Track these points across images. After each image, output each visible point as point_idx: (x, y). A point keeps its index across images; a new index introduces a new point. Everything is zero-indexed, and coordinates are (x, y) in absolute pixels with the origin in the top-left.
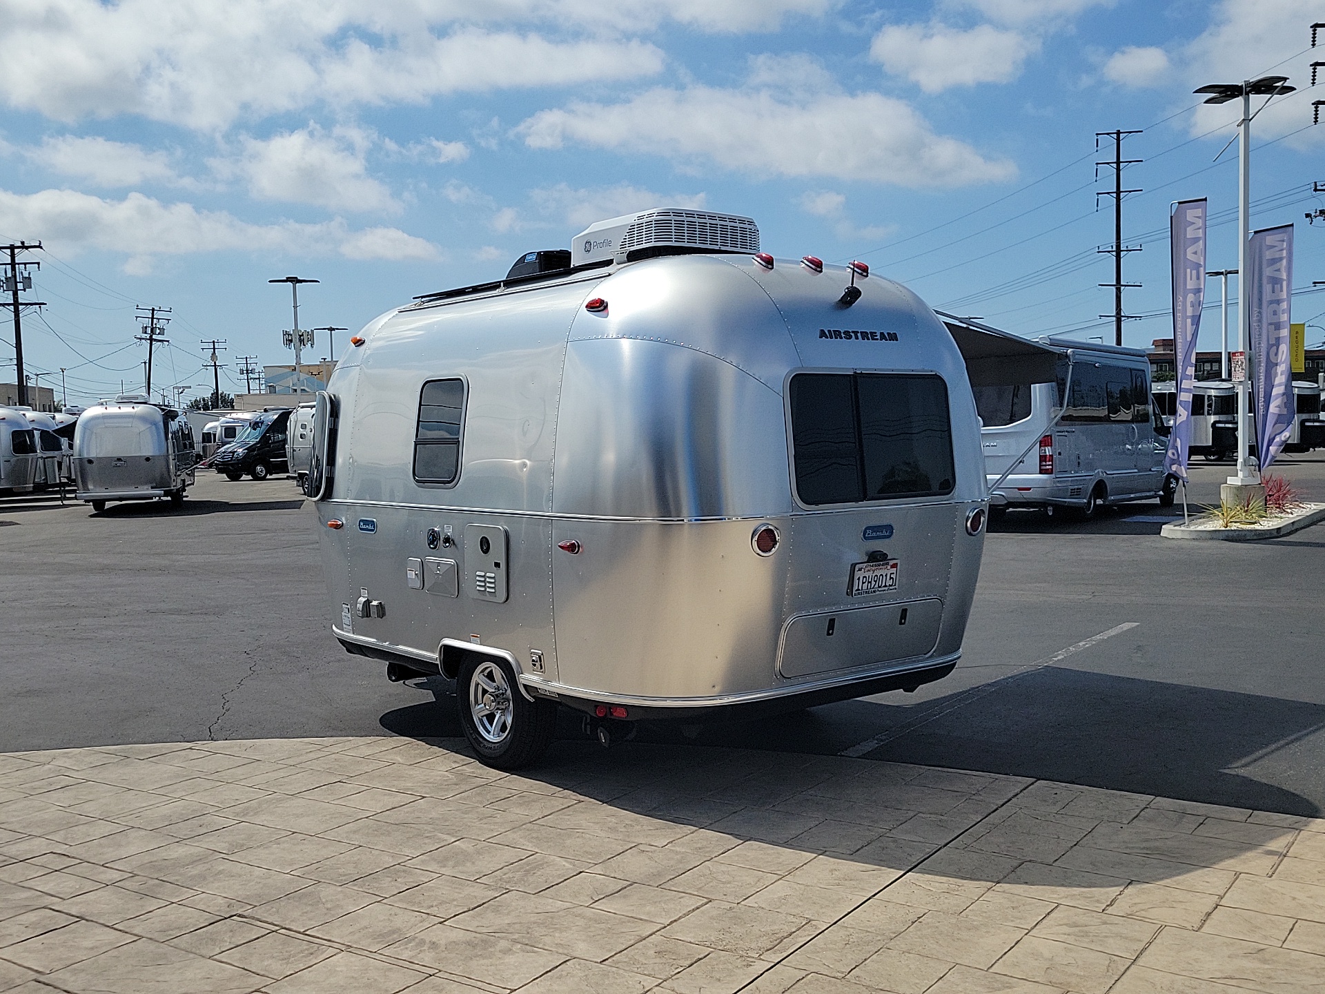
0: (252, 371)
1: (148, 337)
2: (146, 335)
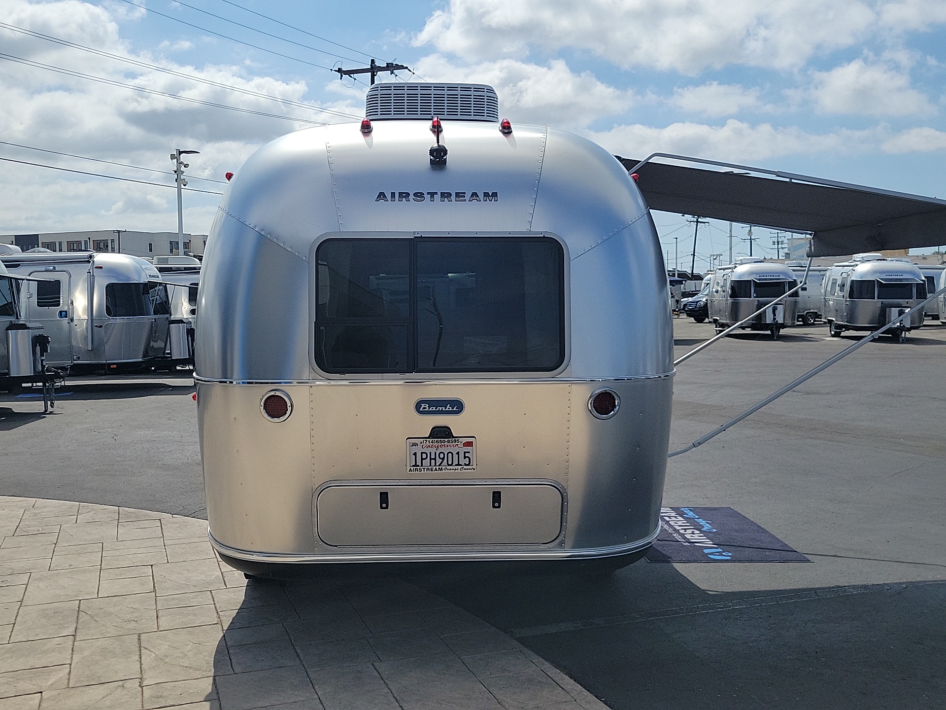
0: (782, 243)
1: (695, 220)
2: (694, 219)
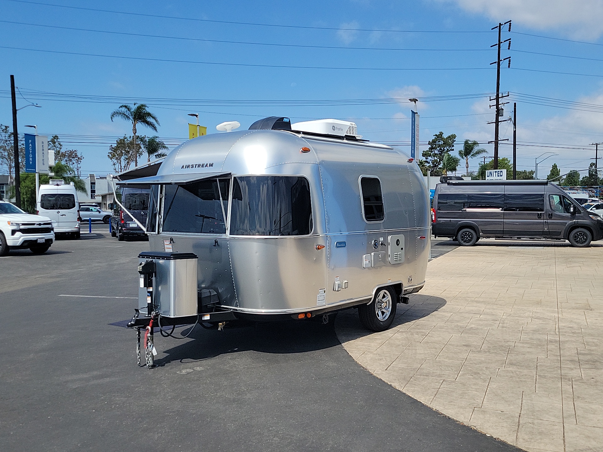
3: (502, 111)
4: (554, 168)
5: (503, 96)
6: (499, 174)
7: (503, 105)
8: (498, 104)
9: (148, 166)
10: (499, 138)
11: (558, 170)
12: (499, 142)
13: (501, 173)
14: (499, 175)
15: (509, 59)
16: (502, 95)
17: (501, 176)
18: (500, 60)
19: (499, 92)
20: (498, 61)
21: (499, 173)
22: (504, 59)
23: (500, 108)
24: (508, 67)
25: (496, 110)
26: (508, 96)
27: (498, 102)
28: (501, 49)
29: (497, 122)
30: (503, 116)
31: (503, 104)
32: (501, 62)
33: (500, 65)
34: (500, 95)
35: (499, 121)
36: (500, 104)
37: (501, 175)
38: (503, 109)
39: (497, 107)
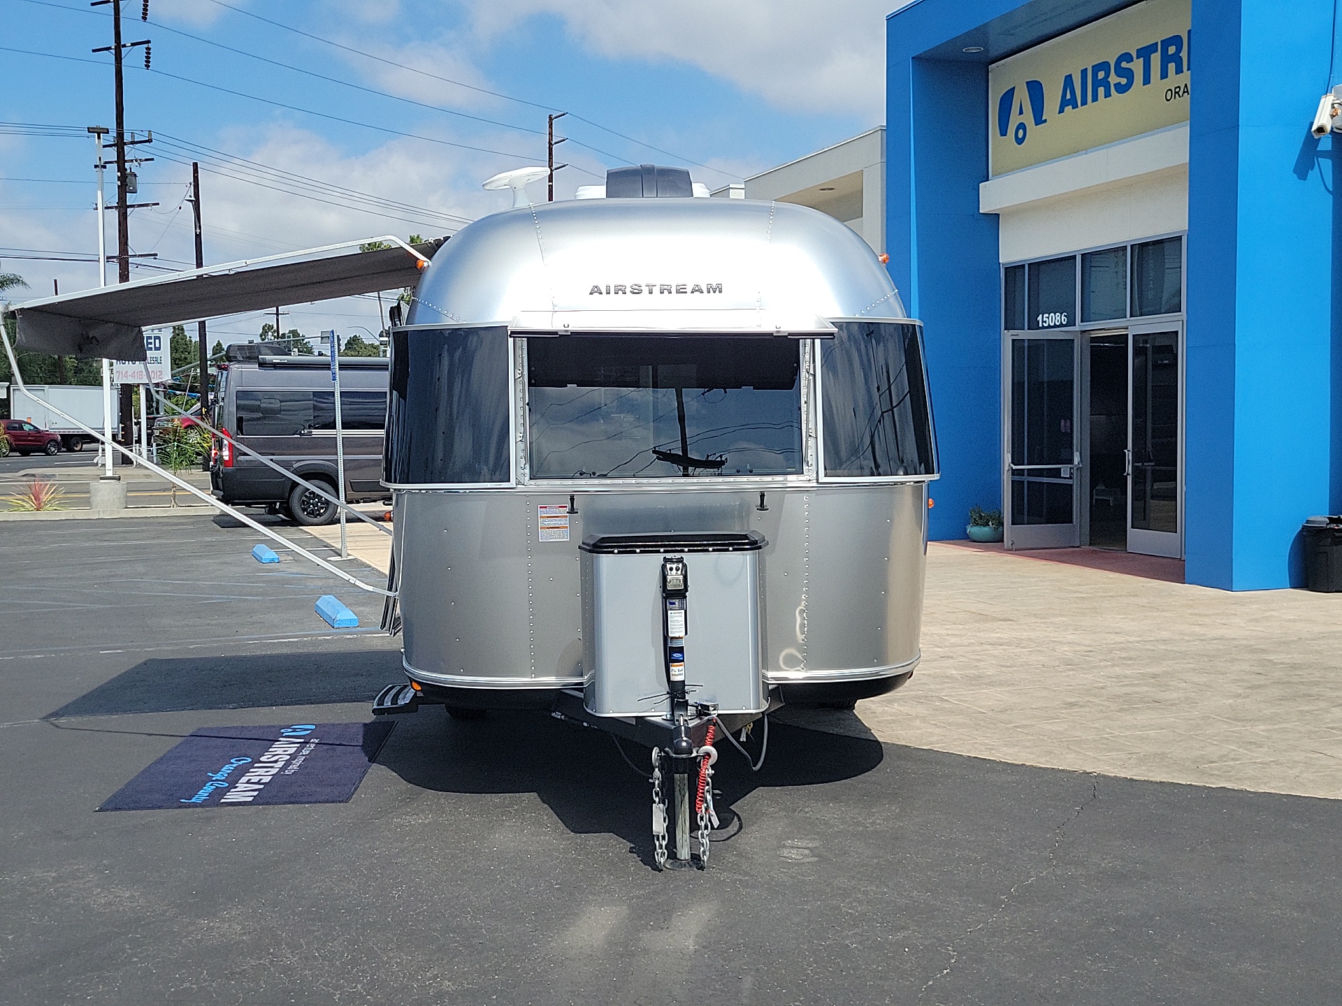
3: (134, 178)
4: (178, 335)
5: (136, 140)
6: (151, 343)
7: (137, 164)
8: (121, 161)
9: (195, 277)
10: (129, 250)
11: (188, 338)
12: (130, 260)
13: (157, 341)
14: (153, 346)
15: (146, 45)
16: (133, 136)
17: (159, 349)
18: (122, 43)
19: (123, 128)
20: (115, 46)
21: (152, 341)
22: (133, 44)
23: (129, 171)
24: (146, 66)
25: (119, 174)
26: (150, 141)
27: (121, 154)
28: (121, 15)
29: (123, 208)
30: (136, 192)
31: (136, 161)
32: (123, 49)
33: (121, 59)
34: (127, 138)
35: (128, 204)
36: (126, 161)
37: (157, 345)
38: (135, 175)
39: (121, 169)
